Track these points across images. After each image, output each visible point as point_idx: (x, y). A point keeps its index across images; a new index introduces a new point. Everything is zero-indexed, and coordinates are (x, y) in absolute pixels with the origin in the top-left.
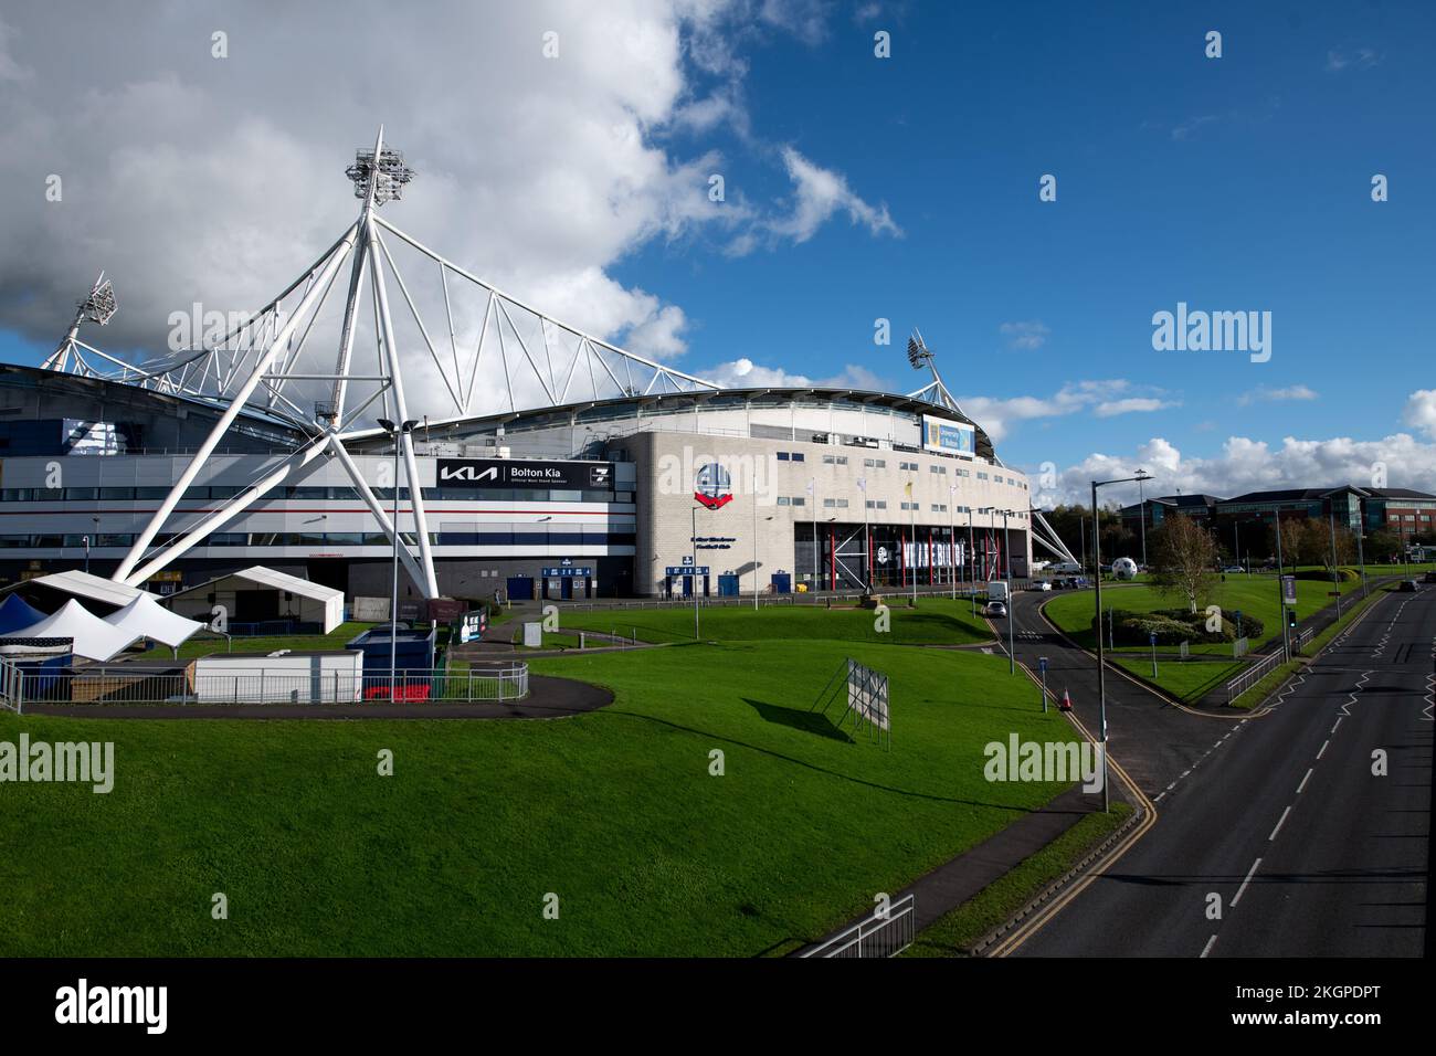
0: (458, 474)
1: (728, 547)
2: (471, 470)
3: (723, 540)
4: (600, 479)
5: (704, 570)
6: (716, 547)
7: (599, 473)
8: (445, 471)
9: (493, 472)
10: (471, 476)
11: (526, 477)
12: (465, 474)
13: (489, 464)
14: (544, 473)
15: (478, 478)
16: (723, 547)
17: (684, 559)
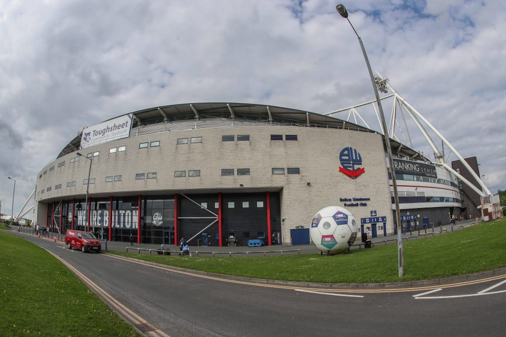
1: (365, 205)
6: (357, 205)
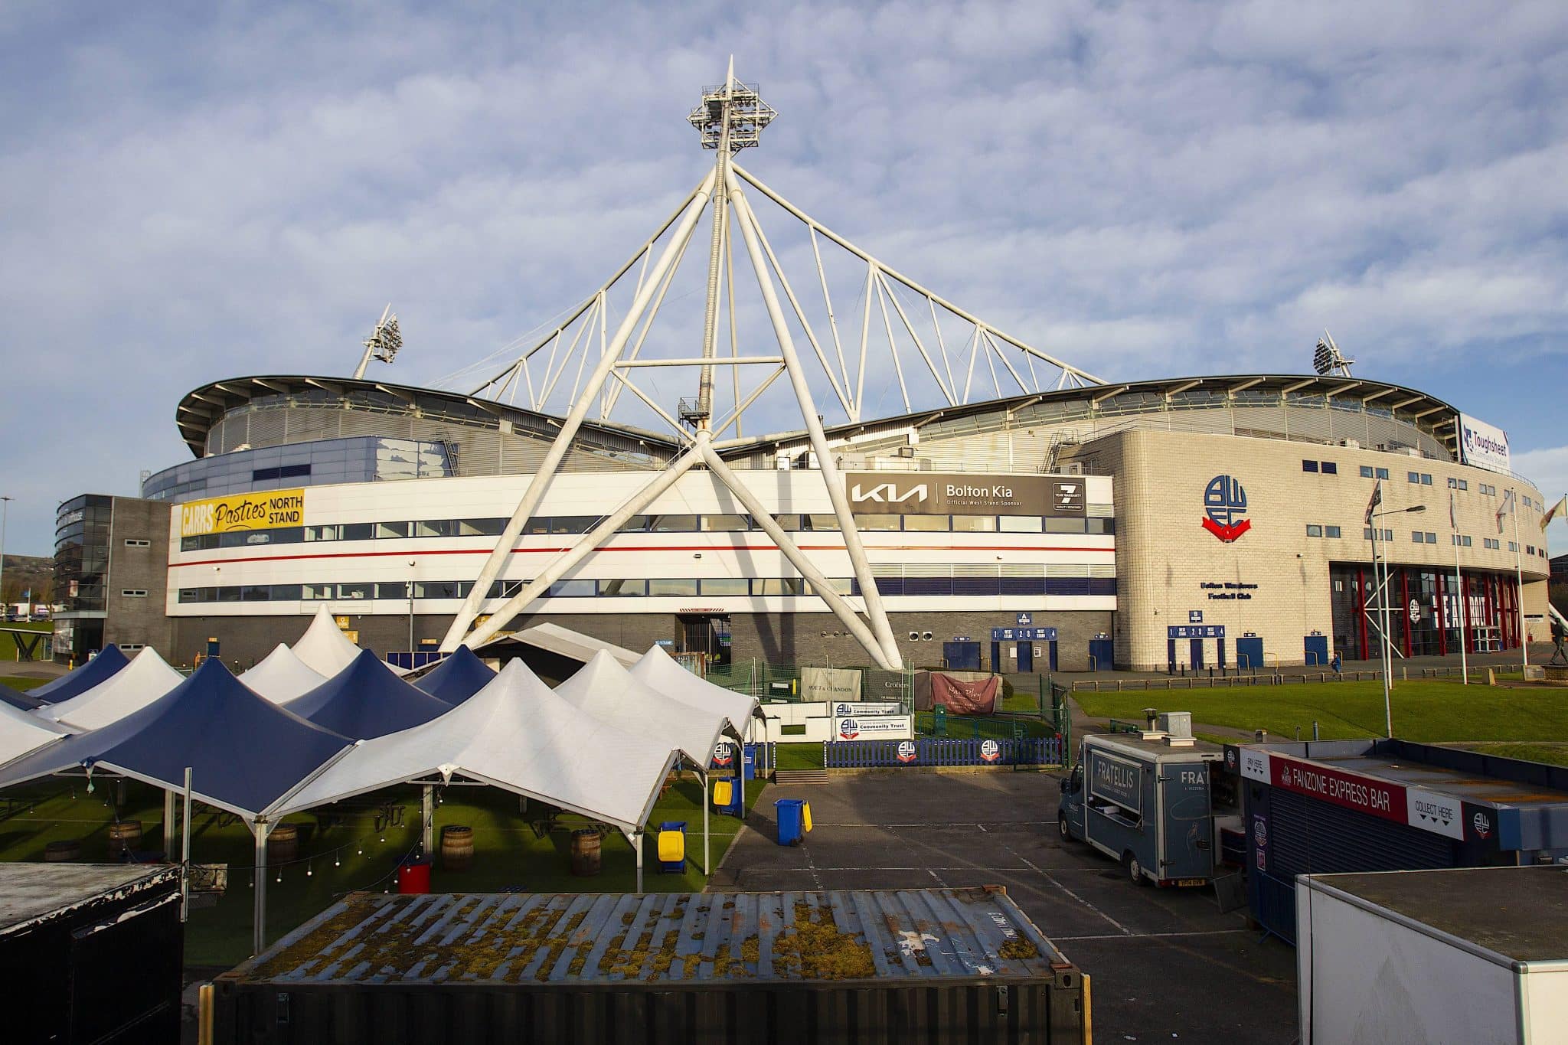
0: (874, 494)
2: (892, 489)
3: (1241, 586)
4: (1066, 500)
5: (1219, 630)
7: (1065, 492)
8: (856, 491)
9: (923, 491)
10: (892, 498)
11: (967, 498)
12: (884, 493)
13: (915, 479)
14: (991, 492)
15: (901, 499)
16: (1241, 596)
17: (1191, 614)
